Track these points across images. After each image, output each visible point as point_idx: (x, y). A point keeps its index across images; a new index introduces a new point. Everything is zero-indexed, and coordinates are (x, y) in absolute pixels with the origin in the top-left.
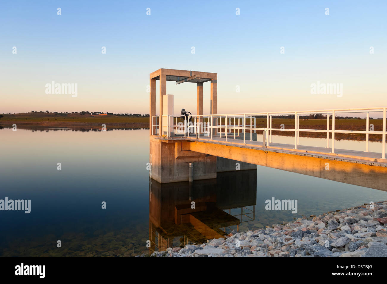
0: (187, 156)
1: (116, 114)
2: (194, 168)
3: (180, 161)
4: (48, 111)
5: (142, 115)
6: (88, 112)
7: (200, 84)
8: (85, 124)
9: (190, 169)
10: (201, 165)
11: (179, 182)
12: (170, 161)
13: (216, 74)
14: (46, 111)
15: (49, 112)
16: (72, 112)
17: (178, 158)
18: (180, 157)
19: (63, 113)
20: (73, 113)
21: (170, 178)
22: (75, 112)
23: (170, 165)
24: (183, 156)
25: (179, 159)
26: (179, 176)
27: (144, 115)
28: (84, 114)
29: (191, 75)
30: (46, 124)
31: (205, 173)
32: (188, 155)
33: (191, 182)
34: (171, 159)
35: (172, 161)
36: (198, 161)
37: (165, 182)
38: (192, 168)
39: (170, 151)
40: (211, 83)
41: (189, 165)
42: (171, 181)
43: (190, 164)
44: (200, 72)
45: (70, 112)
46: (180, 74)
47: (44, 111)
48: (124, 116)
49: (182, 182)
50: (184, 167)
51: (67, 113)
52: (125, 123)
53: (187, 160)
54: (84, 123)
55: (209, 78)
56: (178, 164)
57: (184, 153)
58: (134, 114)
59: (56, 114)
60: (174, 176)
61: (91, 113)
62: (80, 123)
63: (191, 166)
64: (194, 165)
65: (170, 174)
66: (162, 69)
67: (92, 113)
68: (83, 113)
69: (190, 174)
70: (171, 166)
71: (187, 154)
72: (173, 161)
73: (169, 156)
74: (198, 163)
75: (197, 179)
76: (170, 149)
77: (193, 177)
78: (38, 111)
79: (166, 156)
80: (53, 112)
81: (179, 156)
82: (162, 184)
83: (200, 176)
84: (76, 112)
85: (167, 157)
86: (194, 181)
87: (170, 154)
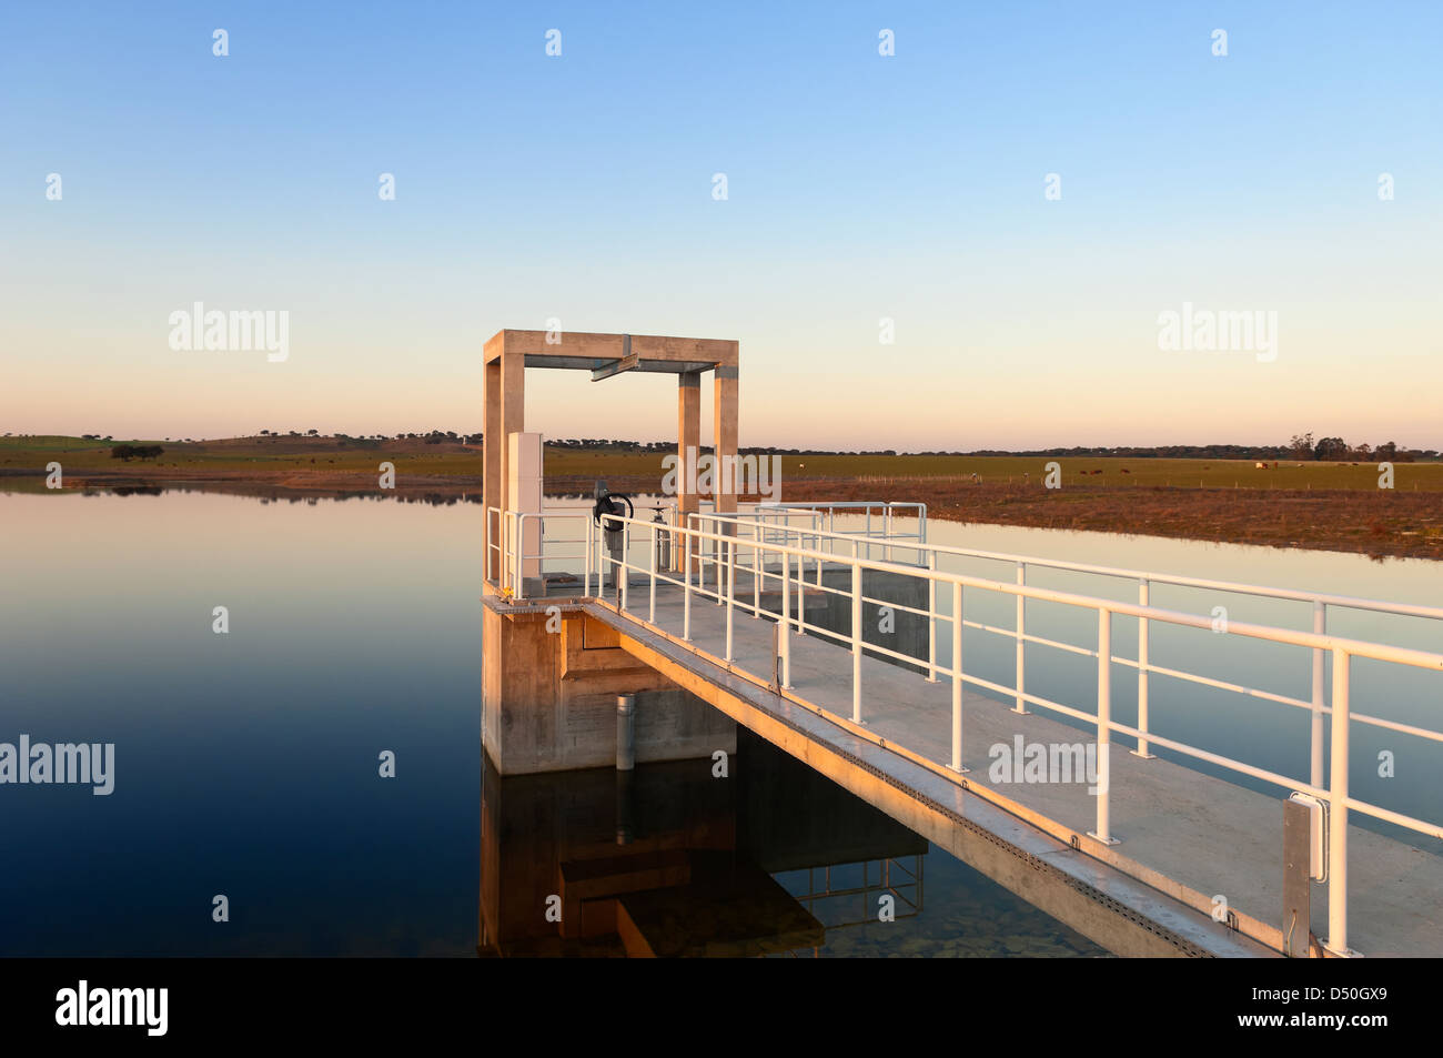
0: (609, 670)
1: (550, 441)
2: (636, 716)
3: (583, 687)
4: (316, 431)
5: (643, 444)
6: (452, 436)
7: (690, 378)
8: (430, 480)
9: (619, 719)
10: (668, 704)
11: (576, 771)
12: (540, 688)
13: (734, 344)
14: (311, 432)
15: (321, 434)
16: (397, 434)
17: (573, 675)
18: (578, 671)
19: (367, 437)
20: (401, 436)
21: (540, 754)
22: (406, 433)
23: (540, 705)
24: (592, 667)
25: (576, 679)
26: (575, 749)
27: (650, 445)
28: (438, 442)
29: (629, 351)
30: (297, 479)
31: (686, 733)
32: (609, 667)
33: (624, 771)
34: (543, 681)
35: (547, 686)
36: (659, 685)
37: (516, 772)
38: (627, 715)
39: (538, 648)
40: (716, 377)
41: (615, 706)
42: (544, 766)
43: (622, 701)
44: (667, 338)
45: (392, 434)
46: (580, 349)
47: (303, 431)
48: (580, 447)
49: (588, 770)
50: (599, 709)
51: (379, 436)
52: (574, 477)
53: (612, 684)
54: (430, 475)
55: (705, 360)
56: (573, 699)
57: (594, 658)
58: (615, 442)
59: (343, 441)
60: (554, 746)
61: (461, 439)
62: (415, 479)
63: (622, 709)
64: (636, 705)
65: (541, 738)
66: (506, 332)
67: (467, 437)
68: (436, 438)
69: (621, 740)
70: (544, 709)
71: (605, 660)
72: (551, 689)
73: (535, 669)
74: (659, 695)
75: (655, 756)
76: (539, 641)
77: (632, 750)
78: (283, 431)
79: (522, 670)
80: (332, 436)
81: (572, 669)
82: (506, 778)
83: (668, 744)
84: (411, 436)
85: (527, 674)
86: (636, 764)
87: (540, 661)
